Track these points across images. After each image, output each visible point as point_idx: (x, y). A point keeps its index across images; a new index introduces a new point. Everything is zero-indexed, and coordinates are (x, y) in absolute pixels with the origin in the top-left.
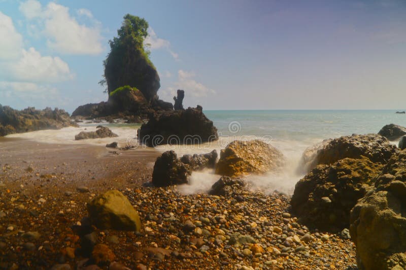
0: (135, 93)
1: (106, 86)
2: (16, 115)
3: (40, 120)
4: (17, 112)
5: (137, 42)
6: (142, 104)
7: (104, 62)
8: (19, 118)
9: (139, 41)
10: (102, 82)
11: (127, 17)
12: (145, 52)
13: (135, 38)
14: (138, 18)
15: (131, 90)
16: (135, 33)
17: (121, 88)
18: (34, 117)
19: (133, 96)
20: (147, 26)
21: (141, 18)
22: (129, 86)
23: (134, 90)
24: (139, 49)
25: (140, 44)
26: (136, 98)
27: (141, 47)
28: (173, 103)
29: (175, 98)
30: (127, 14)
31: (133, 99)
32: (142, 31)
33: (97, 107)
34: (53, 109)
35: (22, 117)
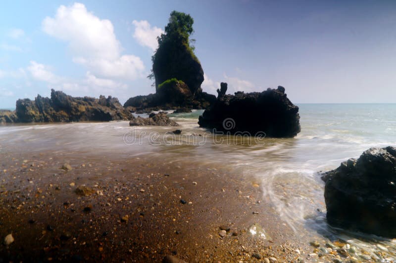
0: (181, 86)
1: (153, 80)
2: (69, 101)
3: (94, 107)
4: (70, 98)
5: (183, 38)
6: (187, 95)
7: (153, 57)
8: (73, 104)
9: (185, 37)
10: (150, 76)
11: (174, 14)
12: (190, 47)
13: (181, 34)
14: (184, 14)
15: (177, 83)
16: (181, 28)
17: (168, 81)
18: (87, 103)
19: (179, 88)
20: (192, 22)
21: (187, 14)
22: (175, 79)
23: (180, 82)
24: (185, 44)
25: (186, 39)
26: (182, 90)
27: (186, 43)
28: (217, 95)
29: (218, 91)
30: (173, 11)
31: (179, 91)
32: (188, 27)
33: (146, 99)
34: (107, 97)
35: (75, 103)
